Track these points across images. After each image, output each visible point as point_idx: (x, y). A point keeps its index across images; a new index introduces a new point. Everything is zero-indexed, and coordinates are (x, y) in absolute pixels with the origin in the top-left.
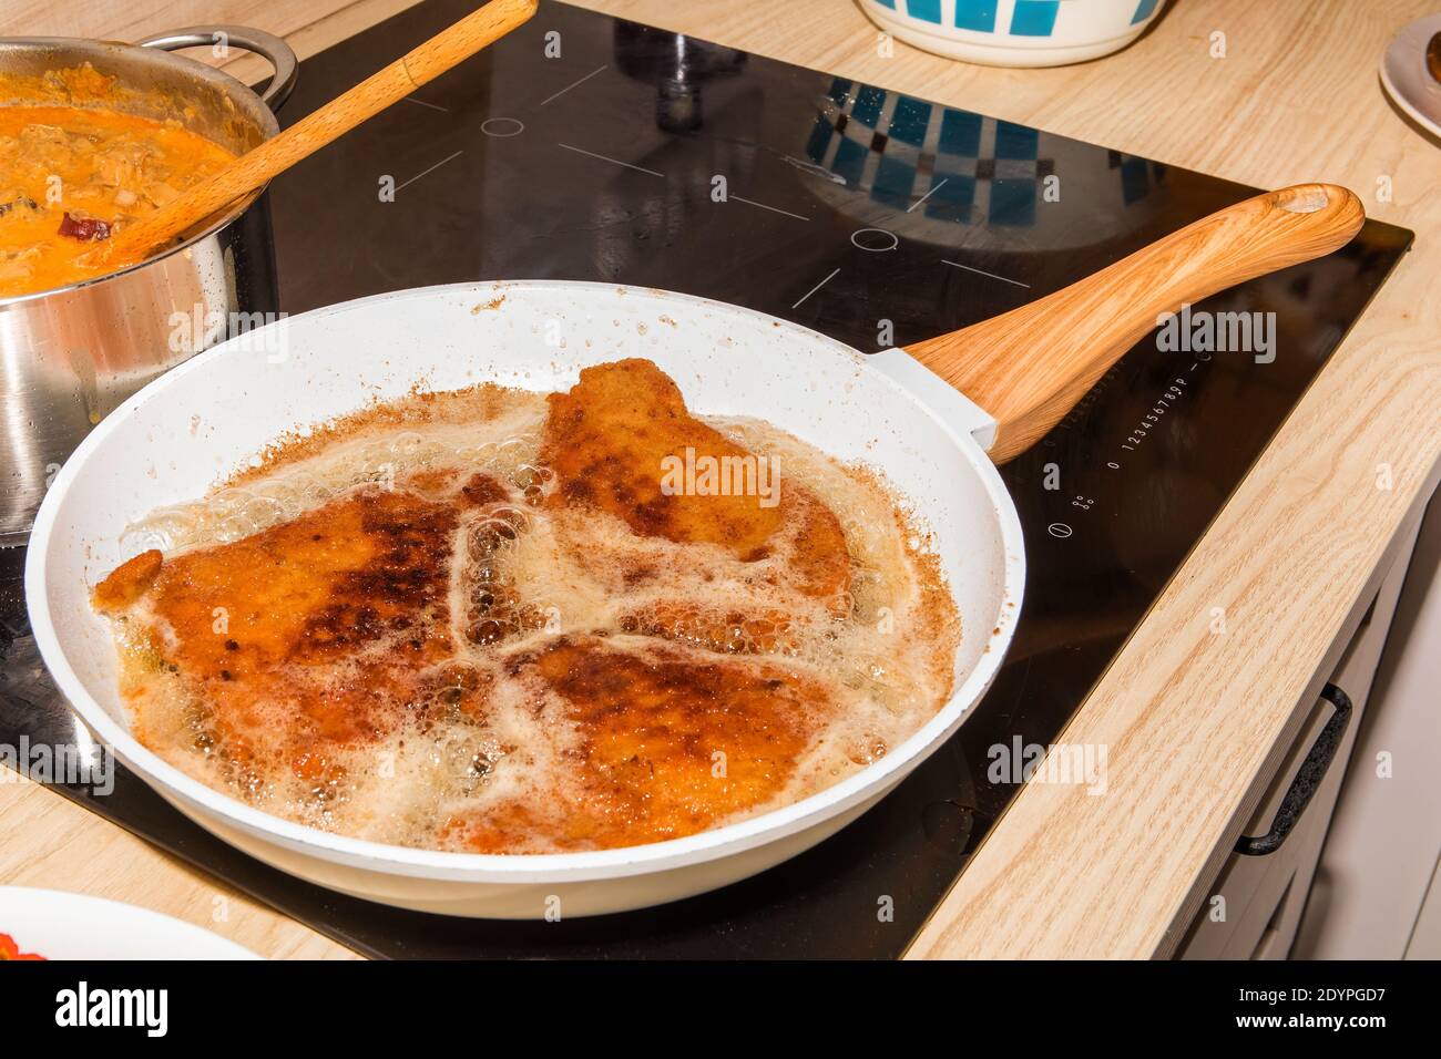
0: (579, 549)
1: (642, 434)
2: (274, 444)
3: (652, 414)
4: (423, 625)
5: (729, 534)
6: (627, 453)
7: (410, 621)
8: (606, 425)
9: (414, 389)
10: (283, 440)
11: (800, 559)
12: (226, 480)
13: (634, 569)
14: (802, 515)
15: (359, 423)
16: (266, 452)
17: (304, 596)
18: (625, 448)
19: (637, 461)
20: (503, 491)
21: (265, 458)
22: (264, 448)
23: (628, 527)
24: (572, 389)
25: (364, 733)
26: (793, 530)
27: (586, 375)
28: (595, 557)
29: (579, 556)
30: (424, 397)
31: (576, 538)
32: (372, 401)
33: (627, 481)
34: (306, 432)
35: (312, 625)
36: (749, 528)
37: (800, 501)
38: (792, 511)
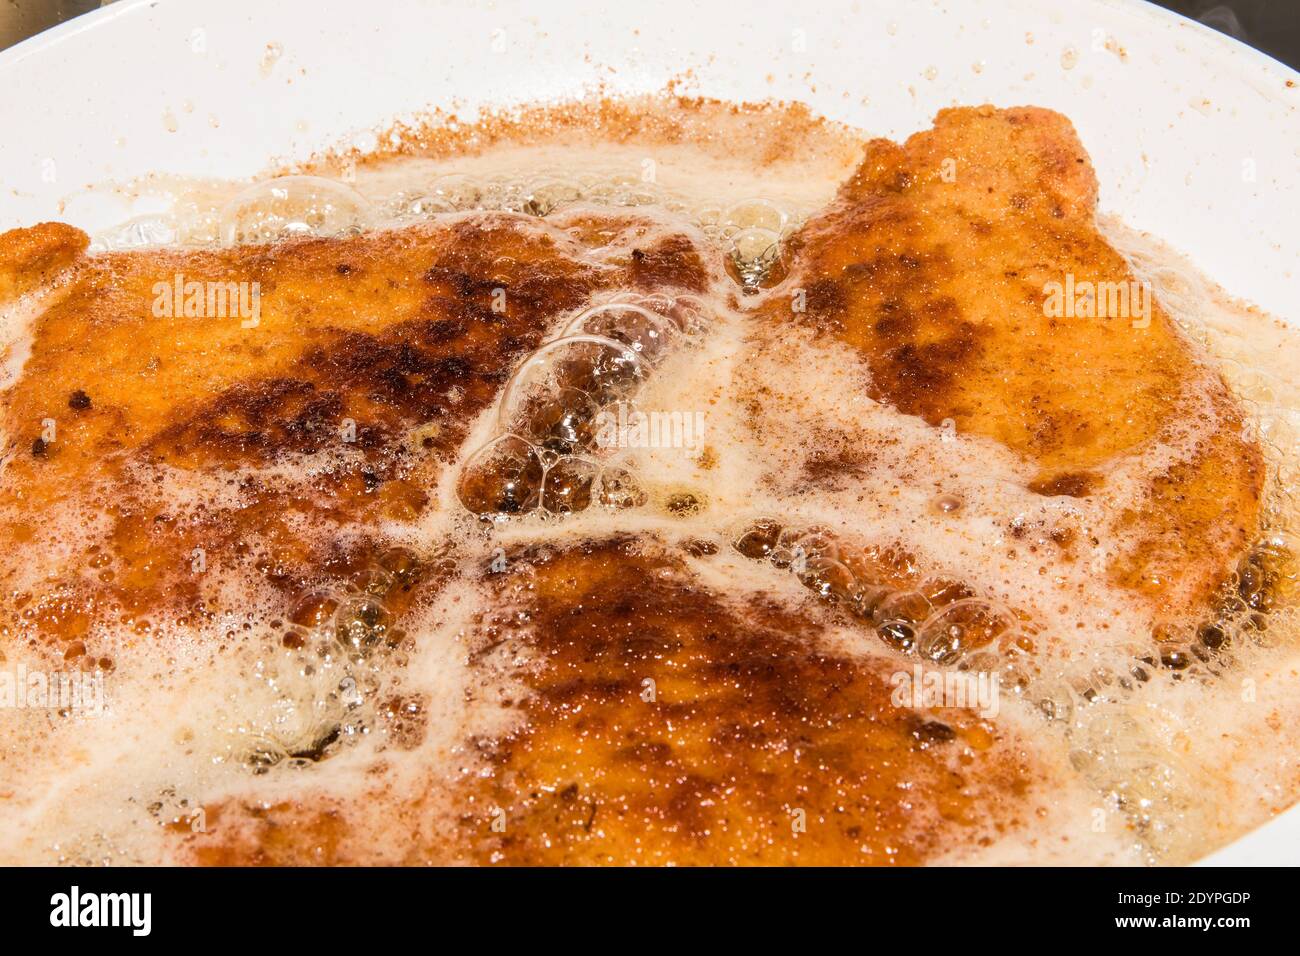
0: (761, 397)
1: (983, 229)
2: (408, 121)
3: (1019, 201)
4: (402, 450)
5: (1041, 436)
6: (940, 256)
7: (385, 437)
8: (933, 204)
9: (671, 85)
10: (427, 119)
11: (1145, 516)
12: (305, 159)
13: (832, 453)
14: (1194, 437)
15: (566, 119)
16: (390, 133)
17: (258, 353)
18: (941, 247)
19: (950, 272)
20: (702, 274)
21: (384, 140)
22: (388, 125)
23: (868, 378)
24: (912, 138)
25: (177, 604)
26: (1160, 459)
27: (945, 117)
28: (781, 417)
29: (755, 408)
30: (683, 103)
31: (771, 375)
32: (595, 89)
33: (913, 302)
34: (469, 116)
35: (230, 401)
36: (1083, 433)
37: (1207, 412)
38: (1181, 425)
